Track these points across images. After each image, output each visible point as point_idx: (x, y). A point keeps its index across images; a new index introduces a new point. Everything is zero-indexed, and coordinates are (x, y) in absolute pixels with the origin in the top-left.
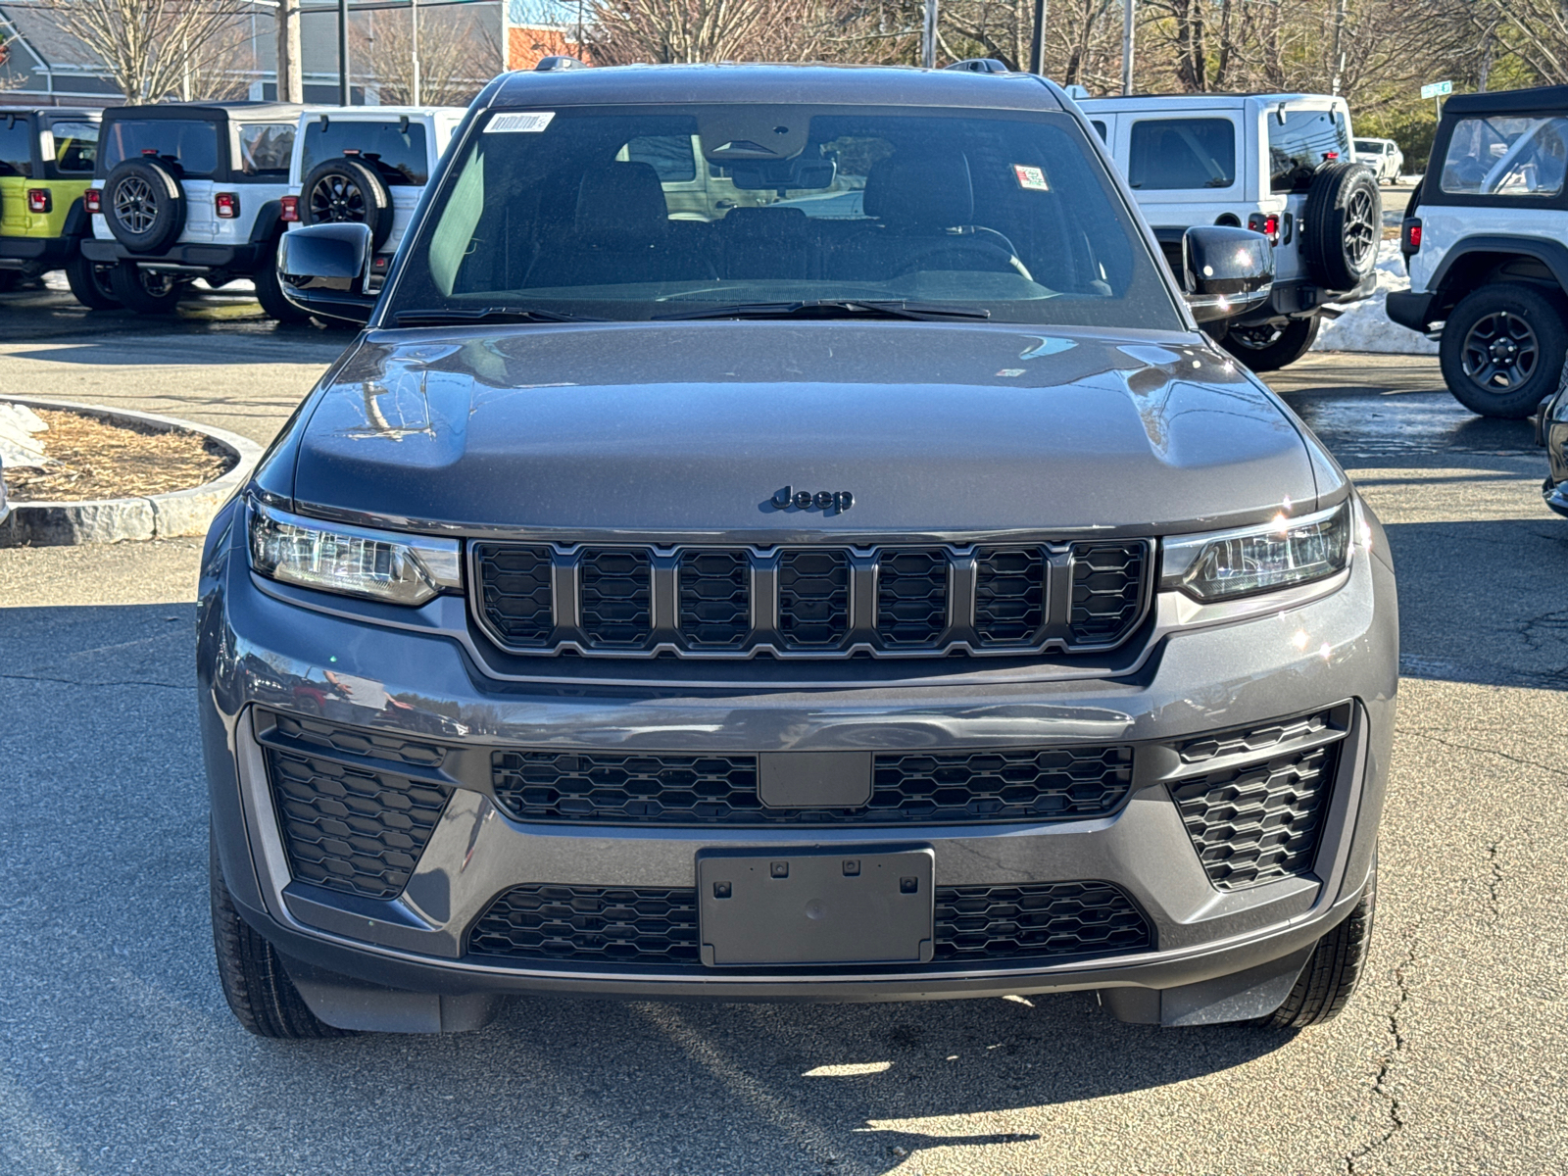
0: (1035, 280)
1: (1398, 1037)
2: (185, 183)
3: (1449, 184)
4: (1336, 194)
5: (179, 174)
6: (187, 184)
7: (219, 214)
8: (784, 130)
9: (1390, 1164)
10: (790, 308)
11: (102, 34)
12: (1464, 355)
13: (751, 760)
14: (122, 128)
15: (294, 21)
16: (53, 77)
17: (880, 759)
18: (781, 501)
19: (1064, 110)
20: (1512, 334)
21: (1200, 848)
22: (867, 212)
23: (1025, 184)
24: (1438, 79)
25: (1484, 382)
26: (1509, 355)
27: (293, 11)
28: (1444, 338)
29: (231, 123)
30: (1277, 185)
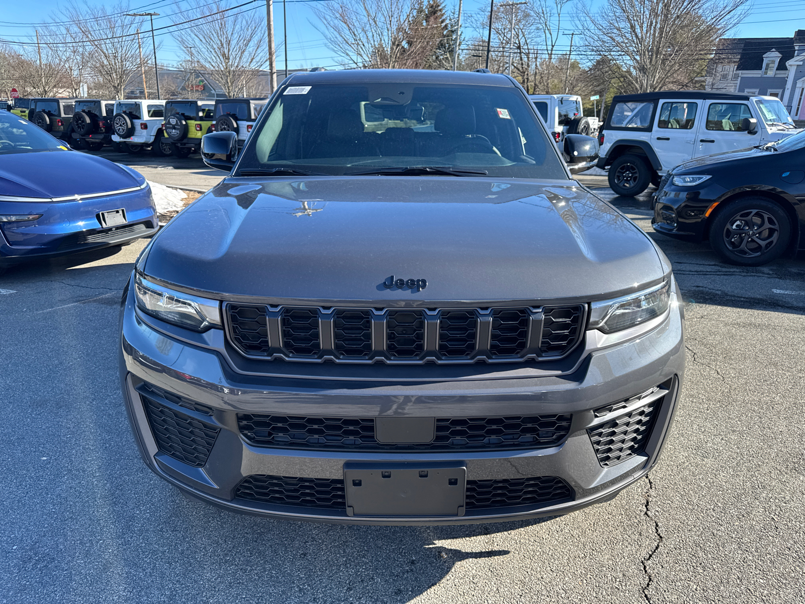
0: (502, 156)
1: (649, 480)
2: (238, 122)
3: (614, 123)
4: (577, 128)
5: (236, 120)
6: (239, 122)
7: (248, 131)
8: (403, 93)
9: (662, 567)
10: (403, 170)
11: (220, 79)
12: (616, 177)
13: (372, 421)
14: (222, 106)
15: (275, 76)
17: (439, 420)
18: (389, 284)
19: (515, 87)
20: (631, 170)
21: (597, 451)
22: (435, 130)
23: (501, 116)
24: (594, 95)
25: (621, 185)
26: (630, 177)
27: (274, 73)
28: (610, 171)
29: (251, 104)
30: (560, 123)
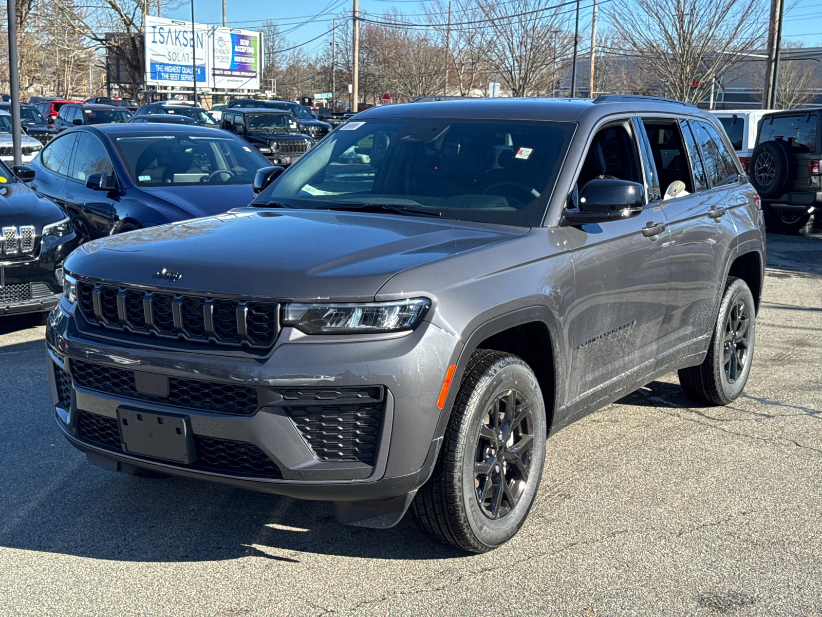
10: (361, 207)
16: (725, 94)
17: (170, 379)
21: (307, 439)
23: (518, 156)
